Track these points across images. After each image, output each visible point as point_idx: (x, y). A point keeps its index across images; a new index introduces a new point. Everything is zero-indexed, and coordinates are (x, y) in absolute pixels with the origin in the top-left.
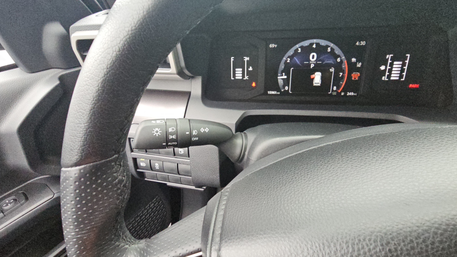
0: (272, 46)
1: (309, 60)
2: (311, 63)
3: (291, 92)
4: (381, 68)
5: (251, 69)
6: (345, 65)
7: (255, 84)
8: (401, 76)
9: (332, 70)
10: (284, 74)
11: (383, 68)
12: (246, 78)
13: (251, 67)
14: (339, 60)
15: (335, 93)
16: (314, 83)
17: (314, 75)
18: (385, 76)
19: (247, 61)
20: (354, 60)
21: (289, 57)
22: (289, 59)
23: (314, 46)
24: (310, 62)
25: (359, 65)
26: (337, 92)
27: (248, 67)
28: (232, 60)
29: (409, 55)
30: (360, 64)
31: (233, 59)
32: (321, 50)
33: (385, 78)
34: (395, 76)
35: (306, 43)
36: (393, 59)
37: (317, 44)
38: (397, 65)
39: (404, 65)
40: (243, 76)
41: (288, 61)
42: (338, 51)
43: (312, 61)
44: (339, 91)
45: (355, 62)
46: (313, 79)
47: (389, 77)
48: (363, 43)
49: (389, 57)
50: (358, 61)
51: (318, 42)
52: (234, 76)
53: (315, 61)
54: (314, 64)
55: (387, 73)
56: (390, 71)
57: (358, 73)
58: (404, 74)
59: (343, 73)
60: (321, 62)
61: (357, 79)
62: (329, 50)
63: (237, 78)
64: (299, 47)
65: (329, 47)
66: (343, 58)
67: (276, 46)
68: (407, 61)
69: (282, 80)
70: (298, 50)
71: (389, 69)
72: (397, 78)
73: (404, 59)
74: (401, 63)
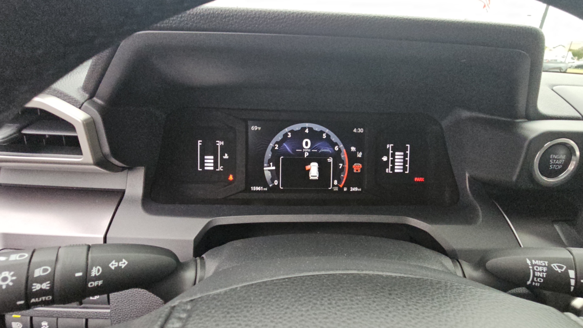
0: (254, 128)
1: (303, 148)
2: (305, 152)
3: (282, 188)
4: (383, 158)
5: (226, 156)
6: (344, 154)
7: (233, 177)
8: (405, 169)
9: (330, 160)
10: (271, 164)
11: (385, 159)
12: (220, 168)
13: (226, 155)
14: (336, 148)
15: (336, 189)
16: (310, 176)
17: (309, 166)
18: (388, 168)
19: (221, 146)
20: (353, 149)
21: (277, 143)
22: (277, 145)
23: (307, 131)
24: (304, 150)
25: (360, 155)
26: (339, 188)
27: (222, 154)
29: (408, 145)
30: (361, 153)
31: (200, 142)
32: (315, 136)
33: (389, 170)
34: (398, 169)
35: (297, 127)
36: (395, 149)
37: (310, 129)
38: (399, 155)
39: (405, 156)
40: (216, 166)
41: (276, 148)
42: (334, 138)
43: (306, 149)
44: (341, 186)
45: (354, 151)
46: (309, 170)
47: (393, 168)
48: (361, 130)
49: (390, 146)
50: (358, 150)
51: (310, 127)
52: (203, 166)
53: (309, 149)
54: (309, 152)
55: (390, 165)
56: (393, 162)
57: (359, 164)
58: (408, 166)
59: (343, 164)
60: (316, 151)
61: (359, 171)
62: (324, 136)
63: (206, 168)
64: (289, 132)
65: (324, 133)
66: (341, 146)
67: (259, 128)
68: (408, 152)
69: (269, 172)
70: (288, 135)
71: (391, 160)
72: (402, 171)
73: (404, 150)
74: (402, 153)
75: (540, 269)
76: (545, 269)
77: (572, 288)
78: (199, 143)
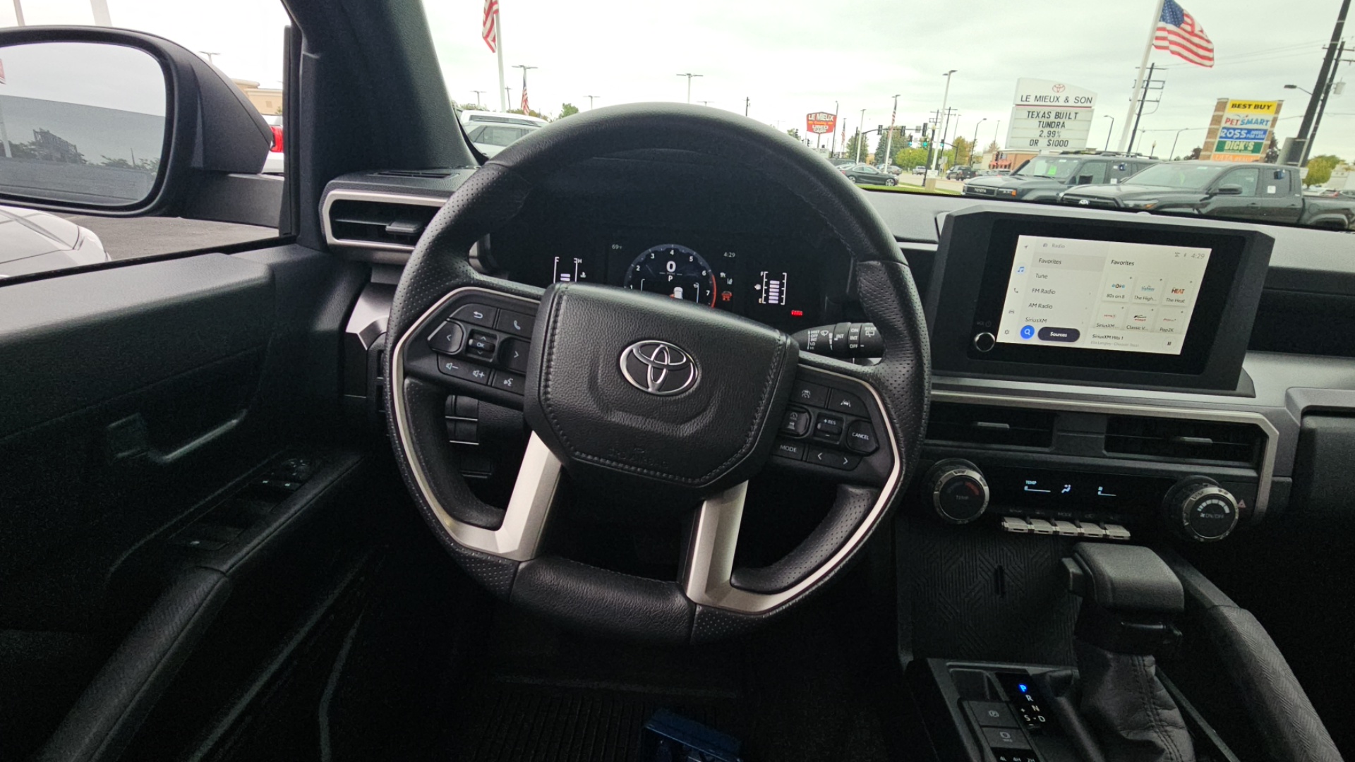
0: (615, 247)
1: (667, 271)
2: (668, 275)
4: (755, 287)
6: (712, 281)
8: (780, 300)
9: (697, 286)
10: (631, 286)
11: (758, 287)
13: (584, 273)
14: (704, 273)
17: (673, 290)
18: (761, 298)
19: (579, 264)
20: (723, 275)
21: (638, 263)
22: (639, 267)
23: (672, 252)
25: (730, 282)
27: (579, 273)
28: (556, 261)
29: (785, 274)
30: (731, 280)
32: (680, 259)
33: (762, 300)
34: (773, 299)
35: (662, 248)
36: (770, 277)
37: (676, 251)
38: (774, 284)
39: (781, 285)
41: (638, 270)
42: (702, 262)
43: (670, 272)
45: (724, 278)
47: (767, 299)
48: (732, 255)
49: (763, 274)
50: (728, 276)
51: (676, 248)
53: (673, 272)
54: (673, 276)
55: (764, 295)
56: (767, 291)
57: (728, 291)
58: (784, 296)
59: (711, 292)
60: (681, 275)
61: (729, 300)
62: (691, 259)
65: (692, 255)
66: (710, 271)
68: (785, 281)
70: (651, 256)
71: (765, 289)
72: (777, 302)
73: (780, 278)
74: (778, 282)
75: (814, 336)
76: (817, 335)
77: (831, 346)
78: (556, 259)
